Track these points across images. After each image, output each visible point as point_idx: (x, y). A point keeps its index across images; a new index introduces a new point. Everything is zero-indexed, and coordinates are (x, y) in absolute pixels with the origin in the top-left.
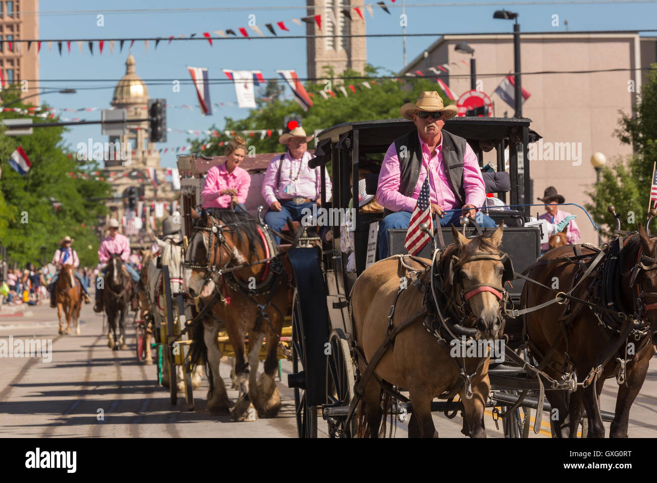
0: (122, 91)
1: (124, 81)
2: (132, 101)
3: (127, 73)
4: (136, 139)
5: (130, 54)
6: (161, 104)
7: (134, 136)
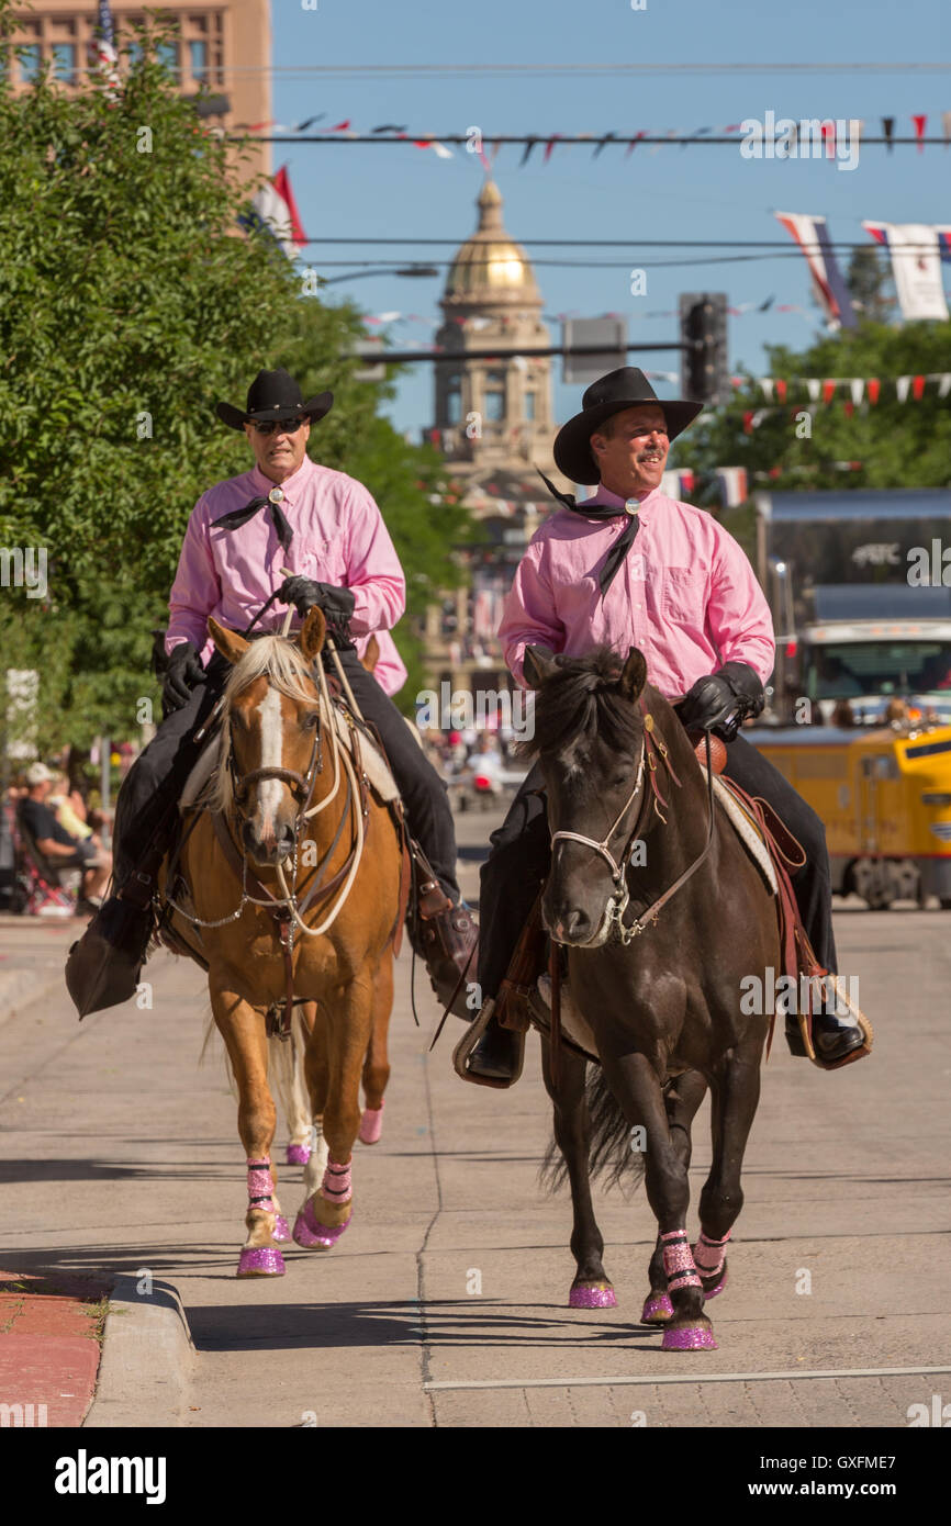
0: (467, 274)
1: (474, 243)
2: (493, 297)
3: (482, 227)
4: (503, 395)
5: (487, 179)
6: (713, 304)
7: (497, 386)
